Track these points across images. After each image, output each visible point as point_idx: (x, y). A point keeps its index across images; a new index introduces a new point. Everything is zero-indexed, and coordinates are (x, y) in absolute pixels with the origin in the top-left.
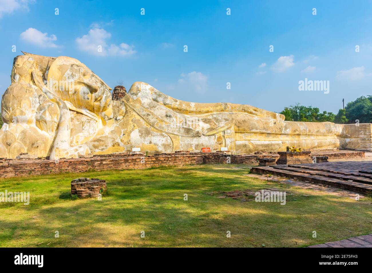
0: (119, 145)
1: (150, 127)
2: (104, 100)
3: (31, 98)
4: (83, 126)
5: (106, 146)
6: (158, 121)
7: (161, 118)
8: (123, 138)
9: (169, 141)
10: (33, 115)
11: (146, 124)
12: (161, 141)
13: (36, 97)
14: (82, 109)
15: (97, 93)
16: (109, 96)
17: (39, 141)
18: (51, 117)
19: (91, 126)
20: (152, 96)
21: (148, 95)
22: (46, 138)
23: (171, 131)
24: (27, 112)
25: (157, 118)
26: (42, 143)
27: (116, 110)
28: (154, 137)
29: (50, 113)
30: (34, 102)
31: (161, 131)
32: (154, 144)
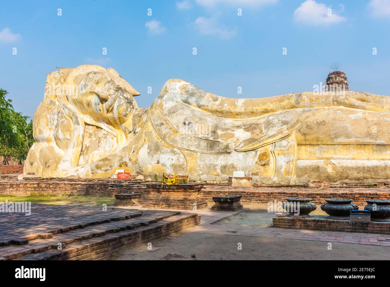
0: (126, 165)
1: (161, 141)
2: (116, 111)
3: (48, 116)
4: (99, 142)
5: (111, 166)
6: (172, 132)
7: (176, 128)
8: (132, 157)
9: (182, 160)
10: (51, 133)
11: (157, 138)
12: (170, 159)
13: (54, 114)
14: (100, 123)
15: (107, 103)
16: (122, 104)
17: (50, 161)
18: (63, 134)
19: (107, 143)
20: (181, 97)
21: (175, 97)
22: (59, 157)
23: (187, 146)
24: (45, 130)
25: (170, 129)
26: (53, 162)
27: (137, 121)
28: (163, 155)
29: (62, 130)
30: (51, 120)
31: (173, 146)
32: (162, 164)
